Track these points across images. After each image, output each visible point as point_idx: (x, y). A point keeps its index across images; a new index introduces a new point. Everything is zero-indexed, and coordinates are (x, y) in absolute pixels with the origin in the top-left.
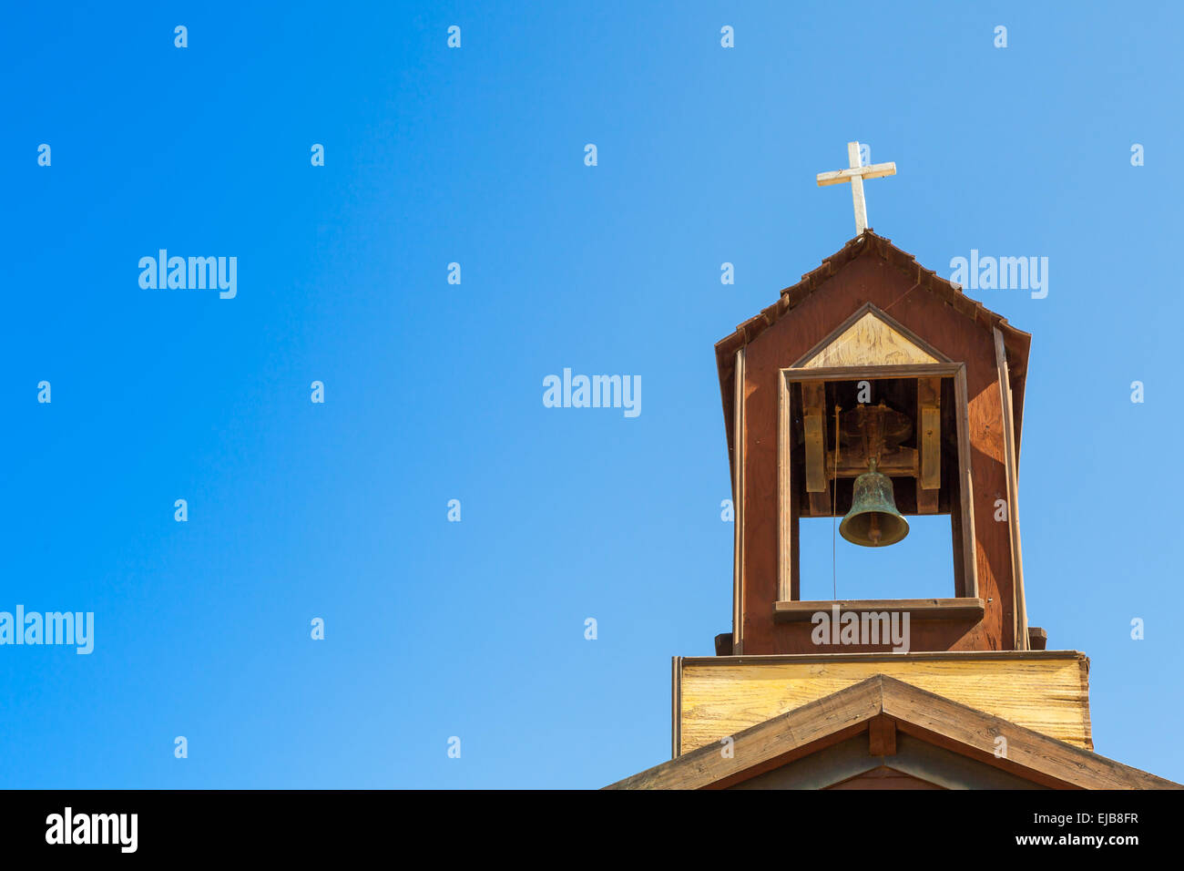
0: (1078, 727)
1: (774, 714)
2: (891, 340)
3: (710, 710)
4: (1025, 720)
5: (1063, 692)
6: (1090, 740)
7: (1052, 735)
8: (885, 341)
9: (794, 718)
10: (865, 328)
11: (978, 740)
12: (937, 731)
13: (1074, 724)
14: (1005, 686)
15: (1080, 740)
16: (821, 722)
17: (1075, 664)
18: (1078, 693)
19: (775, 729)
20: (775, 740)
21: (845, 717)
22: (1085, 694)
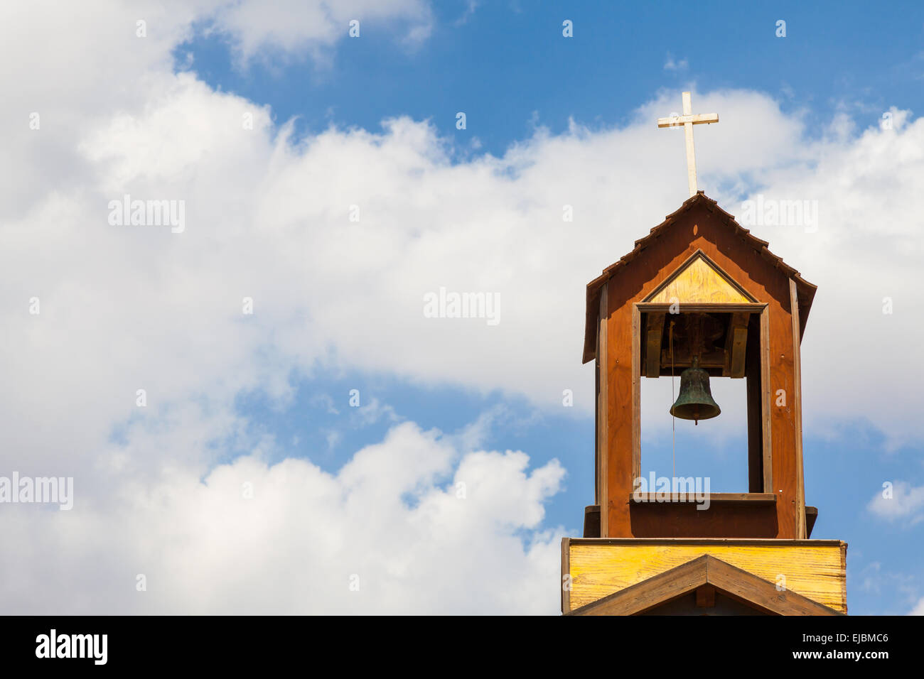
0: (837, 595)
1: (633, 582)
2: (715, 281)
3: (589, 578)
4: (802, 590)
5: (829, 571)
6: (846, 605)
7: (820, 601)
8: (710, 281)
9: (647, 585)
10: (697, 270)
11: (770, 604)
12: (743, 597)
13: (836, 593)
14: (790, 565)
15: (839, 605)
16: (666, 589)
17: (838, 549)
18: (839, 571)
19: (635, 593)
20: (634, 601)
21: (681, 586)
22: (844, 572)
